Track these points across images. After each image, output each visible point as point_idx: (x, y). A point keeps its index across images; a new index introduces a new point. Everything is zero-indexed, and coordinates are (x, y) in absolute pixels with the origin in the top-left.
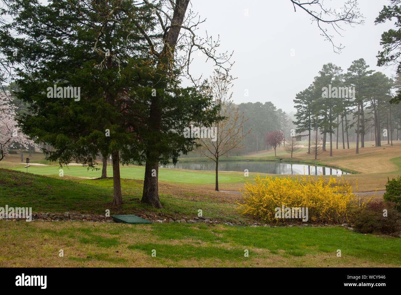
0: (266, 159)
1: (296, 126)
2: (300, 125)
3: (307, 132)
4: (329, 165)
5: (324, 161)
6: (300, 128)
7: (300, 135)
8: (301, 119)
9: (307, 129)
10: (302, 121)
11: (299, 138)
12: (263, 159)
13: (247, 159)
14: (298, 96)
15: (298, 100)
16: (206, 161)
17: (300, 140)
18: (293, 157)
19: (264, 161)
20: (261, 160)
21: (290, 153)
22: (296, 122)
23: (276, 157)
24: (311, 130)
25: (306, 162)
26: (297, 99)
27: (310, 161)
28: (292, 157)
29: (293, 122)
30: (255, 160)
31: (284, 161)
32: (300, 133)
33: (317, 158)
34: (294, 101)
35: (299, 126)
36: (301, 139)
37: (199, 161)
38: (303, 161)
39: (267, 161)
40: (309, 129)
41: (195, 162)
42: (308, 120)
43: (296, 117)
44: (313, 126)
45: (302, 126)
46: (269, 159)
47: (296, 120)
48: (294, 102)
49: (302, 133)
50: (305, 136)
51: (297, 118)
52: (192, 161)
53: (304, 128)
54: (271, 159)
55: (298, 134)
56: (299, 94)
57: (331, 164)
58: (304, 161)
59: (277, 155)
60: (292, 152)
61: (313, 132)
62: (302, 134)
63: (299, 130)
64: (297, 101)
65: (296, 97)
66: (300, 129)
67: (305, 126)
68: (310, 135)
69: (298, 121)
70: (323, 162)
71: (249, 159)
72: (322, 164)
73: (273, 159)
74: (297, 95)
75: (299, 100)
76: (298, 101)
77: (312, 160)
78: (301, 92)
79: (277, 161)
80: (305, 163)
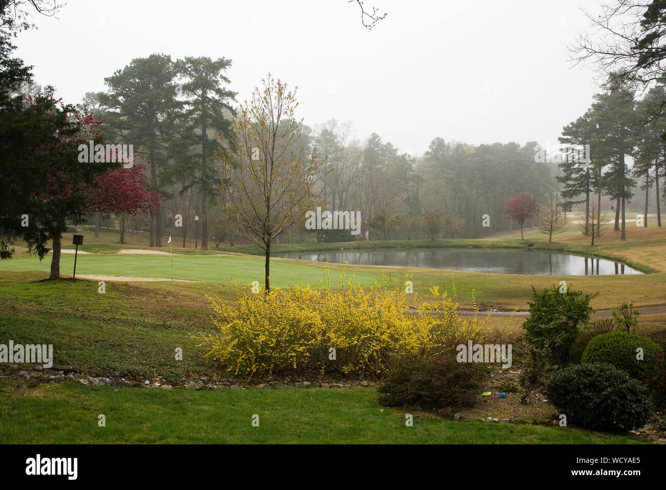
0: (504, 244)
1: (563, 184)
2: (570, 182)
3: (583, 196)
4: (612, 256)
5: (607, 248)
6: (570, 188)
7: (570, 202)
8: (572, 173)
9: (583, 191)
10: (574, 176)
11: (567, 207)
12: (498, 244)
13: (468, 243)
14: (567, 131)
15: (566, 137)
16: (394, 247)
17: (570, 211)
18: (552, 241)
19: (500, 247)
20: (494, 247)
21: (546, 233)
22: (562, 177)
23: (523, 241)
24: (590, 193)
25: (573, 250)
26: (564, 135)
27: (580, 249)
28: (550, 241)
29: (557, 178)
30: (484, 246)
31: (536, 249)
32: (572, 197)
33: (594, 244)
34: (560, 139)
35: (569, 184)
36: (572, 209)
37: (380, 248)
38: (568, 248)
39: (506, 247)
40: (588, 191)
41: (373, 248)
42: (584, 173)
43: (562, 169)
44: (595, 184)
45: (574, 185)
46: (509, 245)
47: (563, 174)
48: (559, 142)
49: (574, 197)
50: (580, 203)
51: (565, 171)
52: (367, 246)
53: (578, 188)
54: (512, 245)
55: (568, 199)
56: (568, 126)
57: (616, 255)
58: (571, 248)
59: (524, 238)
60: (551, 233)
61: (593, 196)
62: (574, 199)
63: (568, 192)
64: (564, 139)
65: (563, 131)
66: (571, 190)
67: (581, 185)
68: (587, 200)
69: (565, 177)
70: (604, 251)
71: (472, 243)
72: (601, 255)
73: (516, 245)
74: (565, 129)
75: (570, 137)
76: (567, 139)
77: (587, 246)
78: (572, 123)
79: (523, 248)
80: (572, 252)
